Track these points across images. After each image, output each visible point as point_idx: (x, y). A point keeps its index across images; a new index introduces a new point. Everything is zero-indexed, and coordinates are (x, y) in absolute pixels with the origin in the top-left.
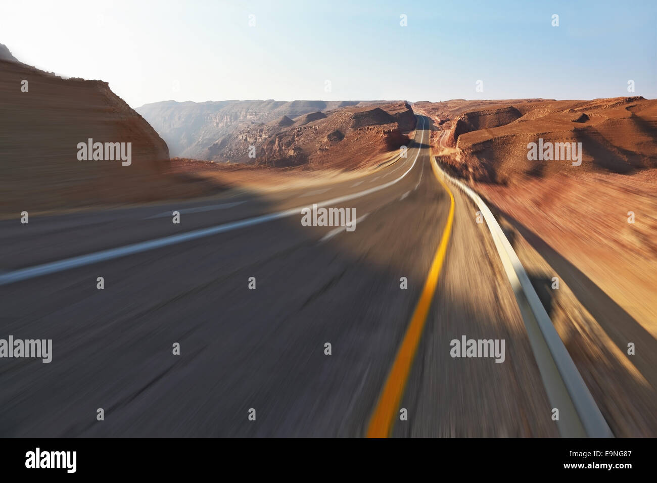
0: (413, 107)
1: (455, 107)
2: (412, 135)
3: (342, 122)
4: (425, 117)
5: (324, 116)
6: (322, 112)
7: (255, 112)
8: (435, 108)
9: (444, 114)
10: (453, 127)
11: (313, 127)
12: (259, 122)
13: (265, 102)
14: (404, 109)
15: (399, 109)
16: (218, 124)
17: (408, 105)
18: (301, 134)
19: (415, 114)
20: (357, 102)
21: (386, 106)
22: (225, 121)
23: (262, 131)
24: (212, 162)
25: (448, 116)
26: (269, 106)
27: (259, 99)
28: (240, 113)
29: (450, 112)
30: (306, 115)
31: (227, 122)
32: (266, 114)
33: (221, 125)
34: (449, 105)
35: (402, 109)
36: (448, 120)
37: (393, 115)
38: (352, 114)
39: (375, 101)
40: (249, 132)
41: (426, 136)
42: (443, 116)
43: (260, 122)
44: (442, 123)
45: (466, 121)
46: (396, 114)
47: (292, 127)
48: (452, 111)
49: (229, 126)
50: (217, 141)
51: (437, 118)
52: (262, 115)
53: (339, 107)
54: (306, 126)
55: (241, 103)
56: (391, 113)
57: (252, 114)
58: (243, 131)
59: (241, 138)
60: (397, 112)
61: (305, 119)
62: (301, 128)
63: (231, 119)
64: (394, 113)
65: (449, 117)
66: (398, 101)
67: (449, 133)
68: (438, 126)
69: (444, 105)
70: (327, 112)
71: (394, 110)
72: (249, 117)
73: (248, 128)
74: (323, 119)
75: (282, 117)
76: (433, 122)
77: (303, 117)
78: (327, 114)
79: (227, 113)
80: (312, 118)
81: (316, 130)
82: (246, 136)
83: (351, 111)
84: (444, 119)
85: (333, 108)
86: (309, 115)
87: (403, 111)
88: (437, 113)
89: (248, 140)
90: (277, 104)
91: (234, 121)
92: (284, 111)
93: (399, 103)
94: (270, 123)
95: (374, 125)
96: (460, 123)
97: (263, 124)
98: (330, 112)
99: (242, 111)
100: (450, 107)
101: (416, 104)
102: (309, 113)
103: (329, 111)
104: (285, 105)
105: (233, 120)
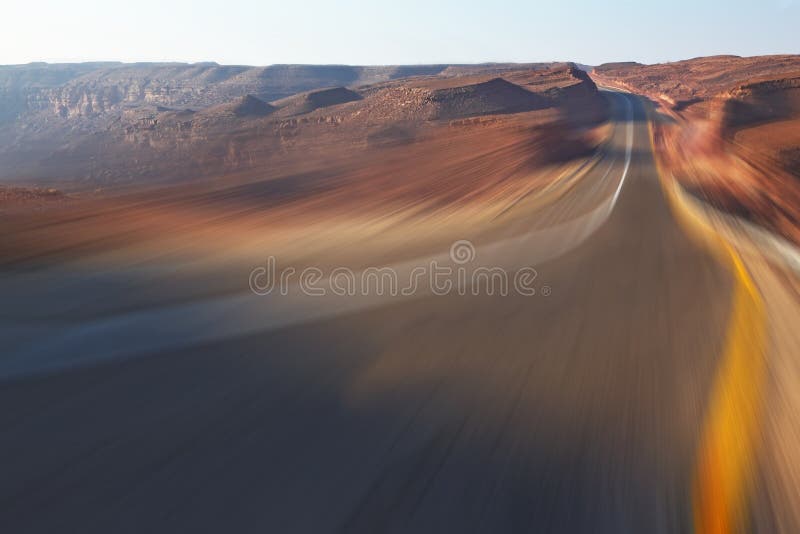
0: (593, 76)
1: (710, 72)
2: (603, 132)
3: (404, 110)
4: (630, 96)
5: (354, 96)
6: (348, 88)
7: (168, 88)
8: (657, 75)
9: (682, 87)
10: (715, 114)
11: (329, 120)
12: (179, 108)
13: (193, 66)
14: (568, 79)
15: (556, 81)
16: (64, 111)
17: (576, 70)
18: (296, 134)
19: (600, 88)
20: (442, 68)
21: (517, 75)
22: (86, 104)
23: (188, 125)
24: (51, 191)
25: (694, 92)
26: (204, 75)
27: (177, 61)
28: (126, 88)
29: (700, 83)
30: (307, 93)
31: (89, 107)
32: (198, 91)
33: (72, 113)
34: (693, 69)
35: (564, 80)
36: (698, 100)
37: (541, 92)
38: (429, 92)
39: (488, 65)
40: (152, 128)
41: (640, 135)
42: (681, 91)
43: (182, 107)
44: (679, 107)
45: (751, 101)
46: (548, 92)
47: (270, 119)
48: (704, 81)
49: (97, 115)
50: (67, 146)
51: (664, 97)
52: (188, 94)
53: (392, 77)
54: (308, 116)
55: (127, 67)
56: (533, 88)
57: (158, 91)
58: (136, 126)
59: (132, 139)
60: (550, 86)
61: (303, 102)
62: (295, 122)
63: (99, 99)
64: (542, 88)
65: (701, 94)
66: (550, 64)
67: (703, 129)
68: (669, 113)
69: (683, 68)
70: (363, 87)
71: (541, 83)
72: (149, 96)
73: (151, 118)
74: (353, 103)
75: (241, 98)
76: (656, 104)
77: (299, 98)
78: (362, 92)
79: (90, 88)
80: (319, 100)
81: (337, 124)
82: (146, 135)
83: (426, 87)
84: (686, 99)
85: (378, 78)
86: (312, 94)
87: (568, 83)
88: (662, 86)
89: (152, 143)
90: (225, 72)
91: (110, 106)
92: (247, 86)
93: (552, 68)
94: (209, 110)
95: (493, 113)
96: (733, 107)
97: (190, 112)
98: (371, 89)
99: (131, 84)
100: (699, 73)
101: (600, 69)
102: (314, 91)
103: (368, 86)
104: (248, 72)
105: (106, 103)
